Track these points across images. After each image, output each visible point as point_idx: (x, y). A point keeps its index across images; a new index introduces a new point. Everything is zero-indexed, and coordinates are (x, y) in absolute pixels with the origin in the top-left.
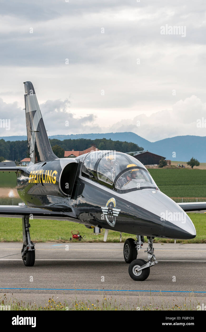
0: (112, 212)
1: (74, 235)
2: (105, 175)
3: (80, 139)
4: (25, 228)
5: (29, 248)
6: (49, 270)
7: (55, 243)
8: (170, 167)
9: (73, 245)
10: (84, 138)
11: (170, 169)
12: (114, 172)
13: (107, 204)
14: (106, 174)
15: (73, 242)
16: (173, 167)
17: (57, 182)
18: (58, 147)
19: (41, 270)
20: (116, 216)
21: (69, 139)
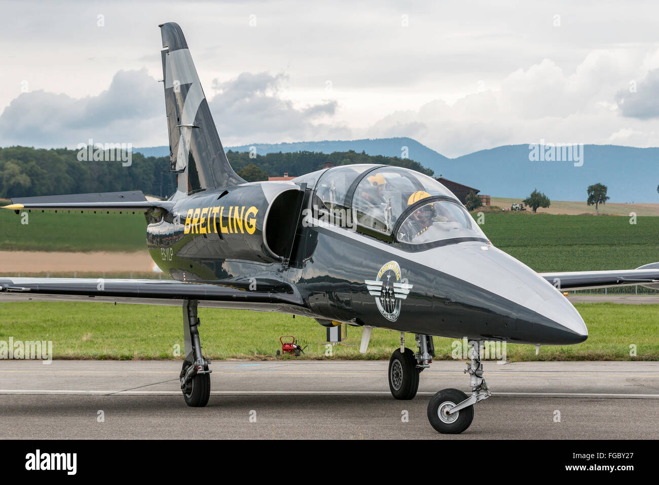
0: (393, 290)
1: (285, 344)
2: (368, 214)
3: (302, 151)
4: (191, 326)
5: (200, 368)
6: (232, 413)
7: (246, 361)
8: (489, 210)
9: (282, 365)
10: (309, 151)
11: (488, 214)
12: (390, 208)
13: (380, 274)
14: (370, 212)
15: (282, 359)
16: (495, 210)
17: (258, 232)
18: (254, 168)
19: (214, 412)
20: (402, 299)
21: (279, 152)
